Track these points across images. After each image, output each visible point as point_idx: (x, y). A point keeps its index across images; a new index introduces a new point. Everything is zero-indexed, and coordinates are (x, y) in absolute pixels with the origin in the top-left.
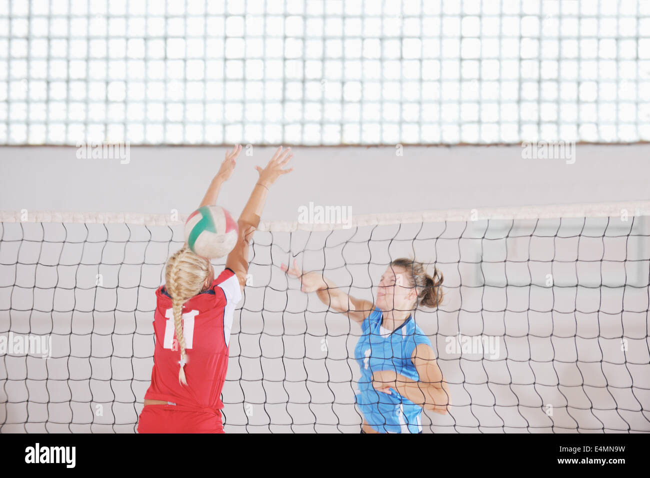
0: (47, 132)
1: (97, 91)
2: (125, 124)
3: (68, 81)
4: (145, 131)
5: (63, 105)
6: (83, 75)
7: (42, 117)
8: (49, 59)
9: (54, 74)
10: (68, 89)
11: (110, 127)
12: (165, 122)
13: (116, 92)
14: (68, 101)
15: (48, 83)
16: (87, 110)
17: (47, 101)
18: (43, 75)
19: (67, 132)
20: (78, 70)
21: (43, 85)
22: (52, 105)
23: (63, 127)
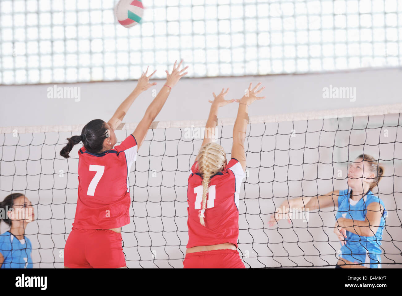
0: (53, 75)
1: (84, 46)
2: (103, 67)
3: (65, 40)
4: (116, 72)
5: (62, 56)
6: (74, 36)
7: (49, 65)
8: (52, 26)
9: (55, 36)
10: (65, 46)
11: (94, 70)
12: (129, 65)
13: (97, 46)
14: (65, 53)
15: (52, 42)
16: (78, 59)
17: (52, 54)
18: (49, 37)
19: (65, 74)
20: (71, 32)
21: (49, 43)
22: (55, 57)
23: (63, 71)
